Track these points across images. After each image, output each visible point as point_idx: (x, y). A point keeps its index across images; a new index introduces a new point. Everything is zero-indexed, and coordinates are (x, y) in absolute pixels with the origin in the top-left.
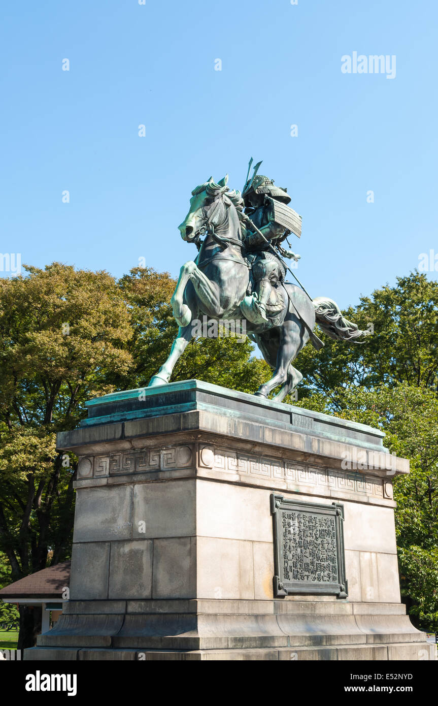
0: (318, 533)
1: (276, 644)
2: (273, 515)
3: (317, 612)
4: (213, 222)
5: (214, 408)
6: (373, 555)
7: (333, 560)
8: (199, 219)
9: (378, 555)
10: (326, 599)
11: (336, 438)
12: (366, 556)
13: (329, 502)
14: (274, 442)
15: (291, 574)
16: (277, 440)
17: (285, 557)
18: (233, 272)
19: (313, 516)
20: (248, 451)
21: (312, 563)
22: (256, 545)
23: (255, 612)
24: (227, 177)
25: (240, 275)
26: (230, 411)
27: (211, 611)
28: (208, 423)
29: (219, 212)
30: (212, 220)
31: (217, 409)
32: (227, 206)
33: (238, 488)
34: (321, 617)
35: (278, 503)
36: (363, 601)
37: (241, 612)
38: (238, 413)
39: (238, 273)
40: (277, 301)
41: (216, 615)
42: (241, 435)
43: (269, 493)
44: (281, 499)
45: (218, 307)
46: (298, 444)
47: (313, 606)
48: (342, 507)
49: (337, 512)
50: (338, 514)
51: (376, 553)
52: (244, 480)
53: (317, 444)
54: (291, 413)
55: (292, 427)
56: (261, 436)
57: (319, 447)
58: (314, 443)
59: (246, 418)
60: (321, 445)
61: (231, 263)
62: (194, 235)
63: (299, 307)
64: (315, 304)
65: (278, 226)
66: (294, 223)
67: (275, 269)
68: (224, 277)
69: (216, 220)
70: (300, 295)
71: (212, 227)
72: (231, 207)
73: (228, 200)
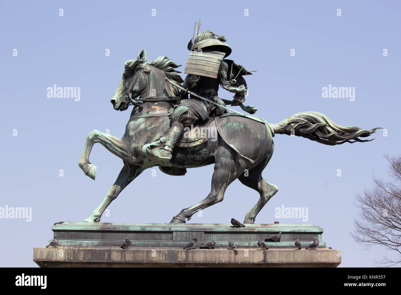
4: (134, 89)
5: (68, 242)
8: (121, 92)
14: (123, 260)
16: (128, 258)
18: (142, 126)
25: (153, 126)
26: (86, 242)
28: (43, 255)
29: (138, 81)
30: (133, 88)
31: (71, 242)
32: (148, 73)
38: (96, 242)
39: (150, 126)
45: (129, 157)
53: (184, 255)
54: (171, 232)
55: (170, 243)
56: (106, 257)
57: (187, 256)
58: (180, 255)
59: (105, 245)
60: (190, 255)
61: (141, 120)
62: (118, 105)
63: (233, 134)
64: (286, 122)
65: (190, 76)
66: (207, 68)
67: (186, 113)
68: (132, 133)
69: (136, 88)
70: (235, 124)
71: (130, 95)
72: (151, 73)
73: (148, 68)
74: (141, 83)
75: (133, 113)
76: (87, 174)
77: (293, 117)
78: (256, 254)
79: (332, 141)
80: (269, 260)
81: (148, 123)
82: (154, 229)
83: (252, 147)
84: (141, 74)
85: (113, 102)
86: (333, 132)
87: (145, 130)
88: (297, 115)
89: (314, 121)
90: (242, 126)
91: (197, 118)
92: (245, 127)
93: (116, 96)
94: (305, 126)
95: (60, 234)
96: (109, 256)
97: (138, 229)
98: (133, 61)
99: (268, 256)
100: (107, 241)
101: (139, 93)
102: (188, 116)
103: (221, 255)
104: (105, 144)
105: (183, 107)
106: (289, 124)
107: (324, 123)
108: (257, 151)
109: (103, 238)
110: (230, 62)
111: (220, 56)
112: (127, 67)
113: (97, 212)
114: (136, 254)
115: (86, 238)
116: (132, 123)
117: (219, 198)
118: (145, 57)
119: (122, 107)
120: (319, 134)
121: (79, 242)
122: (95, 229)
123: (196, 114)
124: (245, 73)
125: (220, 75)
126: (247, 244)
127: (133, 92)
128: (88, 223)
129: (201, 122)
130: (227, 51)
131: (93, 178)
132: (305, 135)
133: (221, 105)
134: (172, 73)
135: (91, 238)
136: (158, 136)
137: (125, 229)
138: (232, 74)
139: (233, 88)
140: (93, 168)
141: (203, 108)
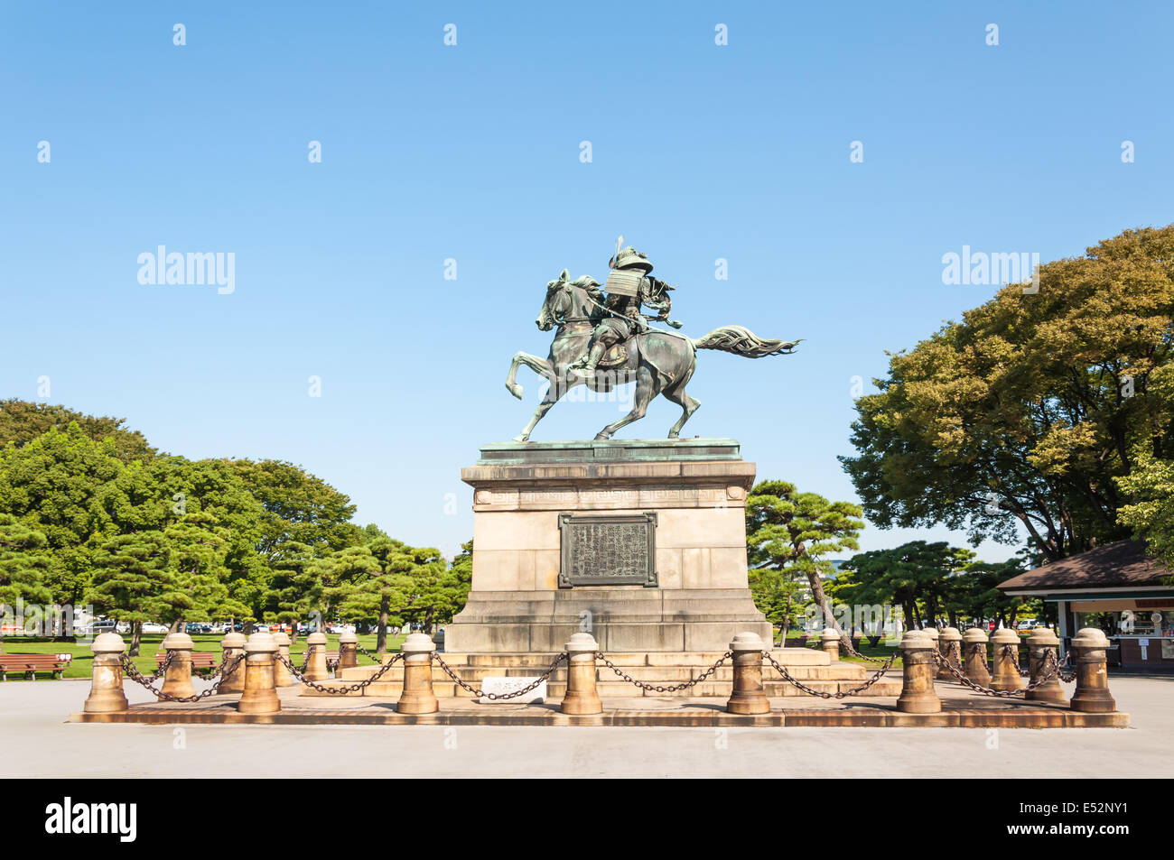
0: (622, 538)
1: (537, 621)
2: (560, 529)
3: (611, 598)
4: (557, 311)
5: (495, 461)
6: (705, 551)
7: (643, 557)
8: (544, 313)
9: (713, 550)
10: (626, 588)
11: (654, 459)
12: (695, 552)
13: (640, 512)
14: (547, 477)
15: (581, 572)
16: (552, 474)
17: (575, 558)
18: (566, 347)
19: (615, 526)
20: (533, 486)
21: (612, 562)
22: (540, 553)
23: (532, 599)
24: (566, 270)
27: (482, 599)
28: (470, 475)
29: (561, 301)
30: (555, 309)
31: (498, 461)
32: (570, 293)
33: (520, 514)
34: (613, 602)
35: (566, 520)
36: (685, 587)
37: (514, 599)
38: (522, 460)
39: (574, 346)
40: (619, 355)
41: (485, 602)
42: (506, 476)
43: (558, 513)
44: (569, 516)
46: (578, 473)
47: (606, 594)
48: (655, 515)
49: (649, 519)
50: (649, 521)
51: (710, 548)
52: (523, 507)
53: (604, 470)
54: (593, 449)
55: (592, 459)
56: (530, 474)
57: (607, 472)
58: (599, 471)
59: (529, 463)
60: (610, 470)
61: (564, 341)
62: (542, 326)
63: (655, 352)
64: (707, 337)
65: (610, 295)
66: (627, 287)
67: (606, 332)
68: (555, 354)
69: (560, 308)
70: (655, 342)
71: (554, 316)
72: (573, 293)
73: (571, 288)
74: (563, 304)
75: (557, 335)
76: (514, 394)
77: (715, 332)
78: (672, 468)
79: (754, 354)
80: (685, 474)
81: (572, 343)
82: (576, 446)
83: (672, 364)
84: (562, 295)
85: (538, 323)
86: (754, 346)
87: (569, 350)
88: (718, 329)
89: (735, 335)
90: (662, 343)
91: (618, 337)
92: (665, 344)
93: (541, 318)
94: (726, 341)
95: (488, 454)
96: (534, 472)
97: (562, 447)
98: (555, 282)
99: (685, 469)
100: (532, 459)
101: (563, 314)
102: (609, 335)
103: (640, 469)
104: (529, 364)
105: (605, 326)
106: (711, 339)
107: (746, 337)
108: (677, 368)
109: (528, 456)
110: (652, 279)
111: (641, 273)
112: (549, 288)
113: (526, 431)
114: (559, 471)
115: (512, 457)
116: (555, 343)
117: (641, 414)
118: (568, 276)
119: (547, 328)
120: (740, 347)
121: (505, 460)
122: (520, 448)
123: (617, 332)
124: (666, 288)
125: (640, 293)
126: (665, 458)
127: (557, 313)
128: (516, 442)
129: (621, 340)
130: (648, 268)
131: (520, 398)
132: (728, 350)
133: (643, 322)
134: (594, 292)
135: (517, 457)
136: (581, 355)
137: (549, 447)
138: (654, 291)
139: (655, 305)
140: (519, 389)
141: (624, 328)
